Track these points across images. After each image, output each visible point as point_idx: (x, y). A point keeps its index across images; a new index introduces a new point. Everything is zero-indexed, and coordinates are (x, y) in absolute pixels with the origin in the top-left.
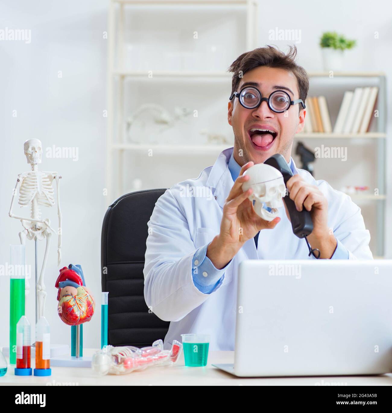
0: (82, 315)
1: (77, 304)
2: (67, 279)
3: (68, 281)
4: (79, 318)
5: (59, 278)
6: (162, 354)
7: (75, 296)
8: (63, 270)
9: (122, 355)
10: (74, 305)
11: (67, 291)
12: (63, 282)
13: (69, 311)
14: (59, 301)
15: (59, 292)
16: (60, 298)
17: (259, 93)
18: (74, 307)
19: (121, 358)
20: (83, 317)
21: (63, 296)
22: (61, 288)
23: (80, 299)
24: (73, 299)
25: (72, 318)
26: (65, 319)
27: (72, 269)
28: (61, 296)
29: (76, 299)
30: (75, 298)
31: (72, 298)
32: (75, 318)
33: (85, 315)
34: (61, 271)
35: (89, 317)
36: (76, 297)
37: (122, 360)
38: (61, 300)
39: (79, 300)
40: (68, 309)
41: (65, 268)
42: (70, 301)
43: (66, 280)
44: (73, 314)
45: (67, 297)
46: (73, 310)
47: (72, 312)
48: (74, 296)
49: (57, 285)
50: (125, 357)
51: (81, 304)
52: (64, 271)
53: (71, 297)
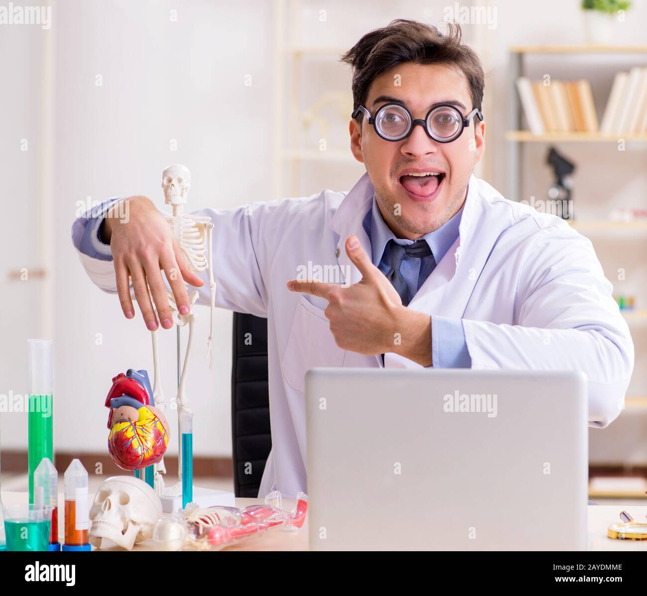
0: (145, 454)
1: (138, 435)
2: (123, 394)
3: (125, 398)
4: (141, 458)
5: (112, 392)
6: (274, 519)
7: (135, 423)
8: (118, 378)
9: (206, 522)
10: (132, 437)
11: (122, 415)
12: (116, 399)
13: (125, 447)
14: (111, 429)
15: (111, 415)
16: (111, 426)
17: (407, 113)
18: (133, 441)
19: (204, 529)
20: (147, 456)
21: (117, 422)
22: (114, 409)
23: (144, 426)
24: (132, 428)
25: (131, 459)
26: (119, 459)
27: (132, 377)
28: (113, 423)
29: (137, 426)
30: (135, 425)
31: (131, 425)
32: (134, 458)
33: (151, 453)
34: (114, 379)
35: (158, 456)
36: (137, 423)
37: (205, 531)
38: (113, 429)
39: (142, 430)
40: (123, 444)
41: (120, 376)
42: (126, 431)
43: (121, 395)
44: (132, 451)
45: (122, 423)
46: (131, 445)
47: (129, 449)
48: (132, 422)
49: (108, 404)
50: (211, 525)
51: (145, 435)
52: (119, 380)
53: (128, 424)
